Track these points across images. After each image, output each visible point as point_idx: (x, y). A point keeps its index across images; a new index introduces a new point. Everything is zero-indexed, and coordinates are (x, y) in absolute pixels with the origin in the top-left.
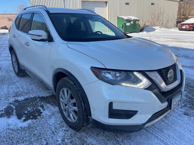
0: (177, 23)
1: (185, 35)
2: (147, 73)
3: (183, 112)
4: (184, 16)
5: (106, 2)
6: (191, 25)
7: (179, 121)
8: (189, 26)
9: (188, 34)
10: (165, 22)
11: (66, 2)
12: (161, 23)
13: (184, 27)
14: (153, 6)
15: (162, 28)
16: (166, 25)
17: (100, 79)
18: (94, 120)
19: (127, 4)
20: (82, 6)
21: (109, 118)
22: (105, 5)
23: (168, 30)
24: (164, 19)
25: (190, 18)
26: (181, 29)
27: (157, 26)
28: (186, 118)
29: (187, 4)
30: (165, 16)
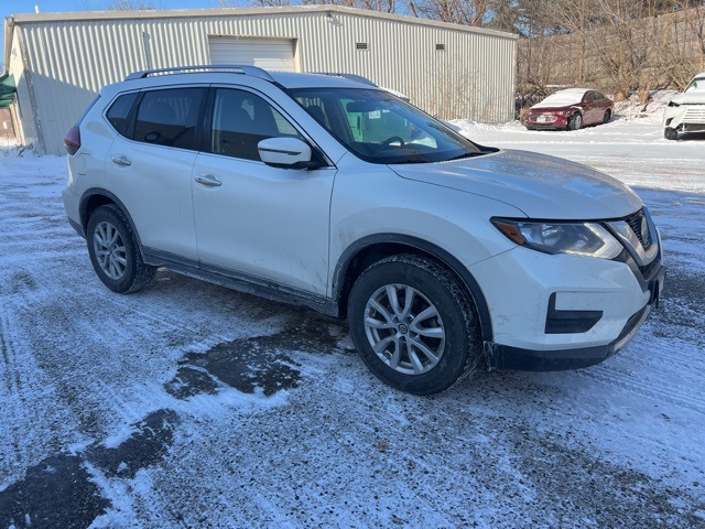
0: (518, 106)
1: (552, 142)
2: (610, 224)
3: (651, 332)
4: (531, 85)
5: (293, 41)
6: (561, 113)
7: (652, 350)
8: (556, 115)
9: (561, 139)
10: (481, 105)
11: (150, 41)
12: (470, 107)
13: (541, 120)
14: (440, 52)
15: (477, 125)
16: (485, 112)
17: (519, 244)
18: (501, 347)
19: (361, 46)
20: (212, 54)
21: (546, 332)
22: (290, 49)
23: (494, 128)
24: (479, 95)
25: (556, 89)
26: (533, 127)
27: (460, 118)
28: (663, 342)
29: (537, 46)
30: (478, 85)
